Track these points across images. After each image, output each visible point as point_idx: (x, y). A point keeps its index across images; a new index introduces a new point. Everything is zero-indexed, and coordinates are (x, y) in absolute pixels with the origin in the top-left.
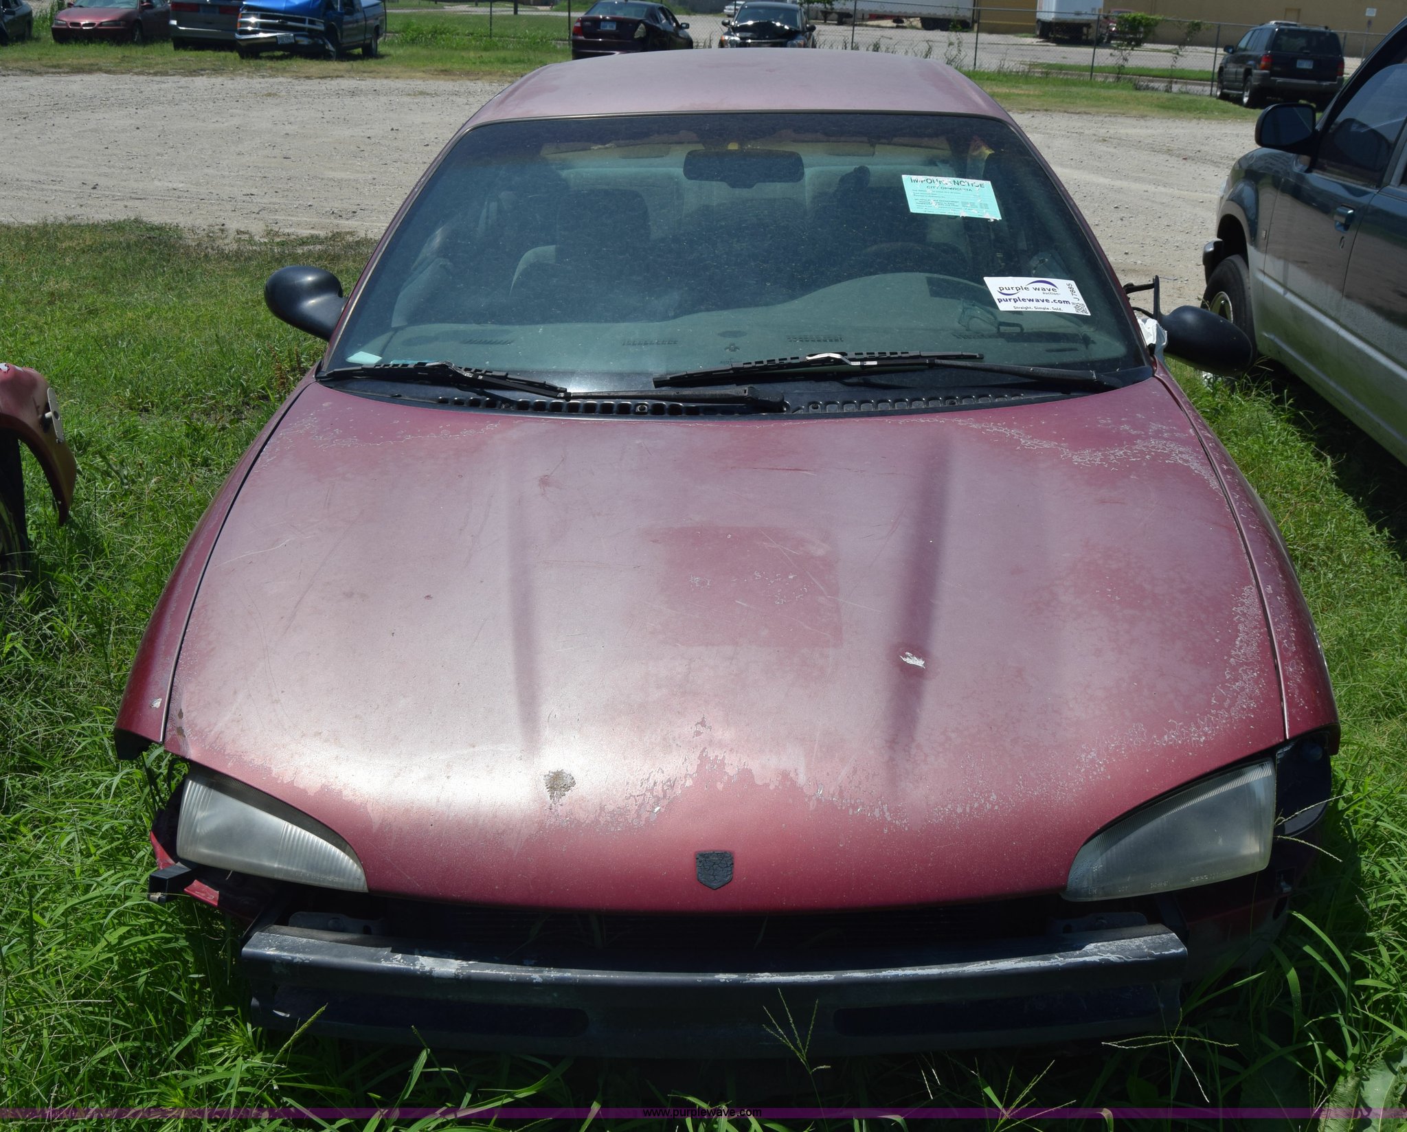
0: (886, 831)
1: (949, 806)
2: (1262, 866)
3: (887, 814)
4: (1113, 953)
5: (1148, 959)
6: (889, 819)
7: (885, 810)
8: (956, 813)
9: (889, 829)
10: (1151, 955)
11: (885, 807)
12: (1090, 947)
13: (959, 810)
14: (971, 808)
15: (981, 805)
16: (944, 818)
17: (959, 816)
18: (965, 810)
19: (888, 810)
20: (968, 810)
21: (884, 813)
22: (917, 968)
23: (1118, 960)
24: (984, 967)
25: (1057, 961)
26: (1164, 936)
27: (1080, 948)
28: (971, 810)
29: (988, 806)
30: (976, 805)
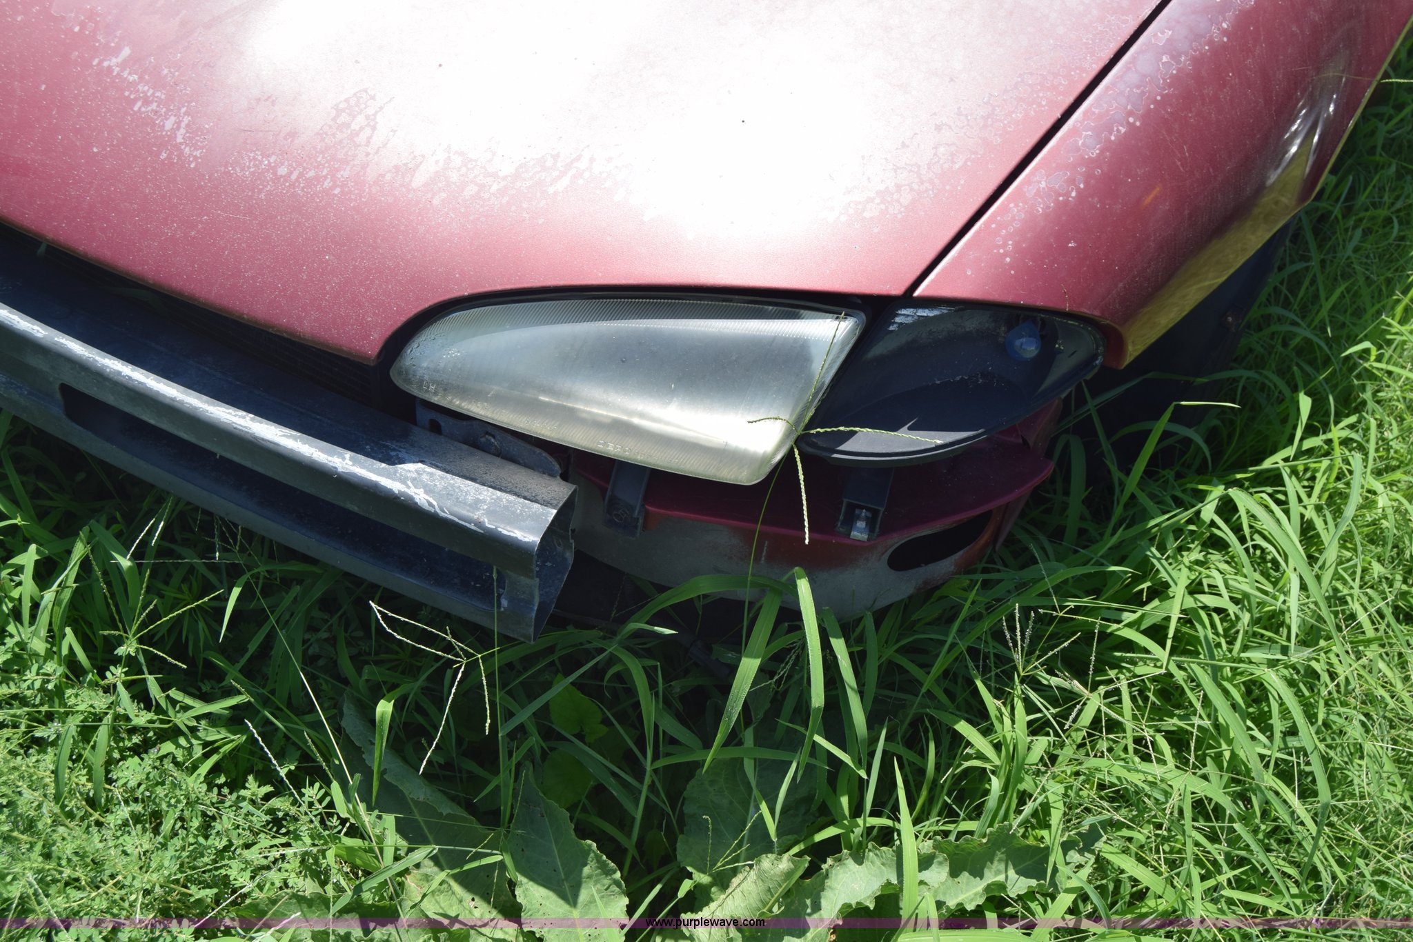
0: (164, 155)
1: (272, 159)
3: (182, 131)
4: (428, 491)
5: (472, 527)
6: (179, 139)
7: (183, 125)
8: (275, 173)
9: (169, 157)
10: (479, 524)
11: (186, 120)
12: (411, 468)
13: (282, 171)
14: (301, 175)
15: (317, 178)
16: (253, 174)
17: (277, 179)
18: (291, 173)
19: (188, 126)
20: (294, 177)
21: (178, 128)
22: (153, 376)
23: (426, 506)
24: (236, 420)
25: (343, 462)
26: (536, 506)
27: (391, 461)
28: (297, 180)
29: (327, 184)
30: (311, 174)
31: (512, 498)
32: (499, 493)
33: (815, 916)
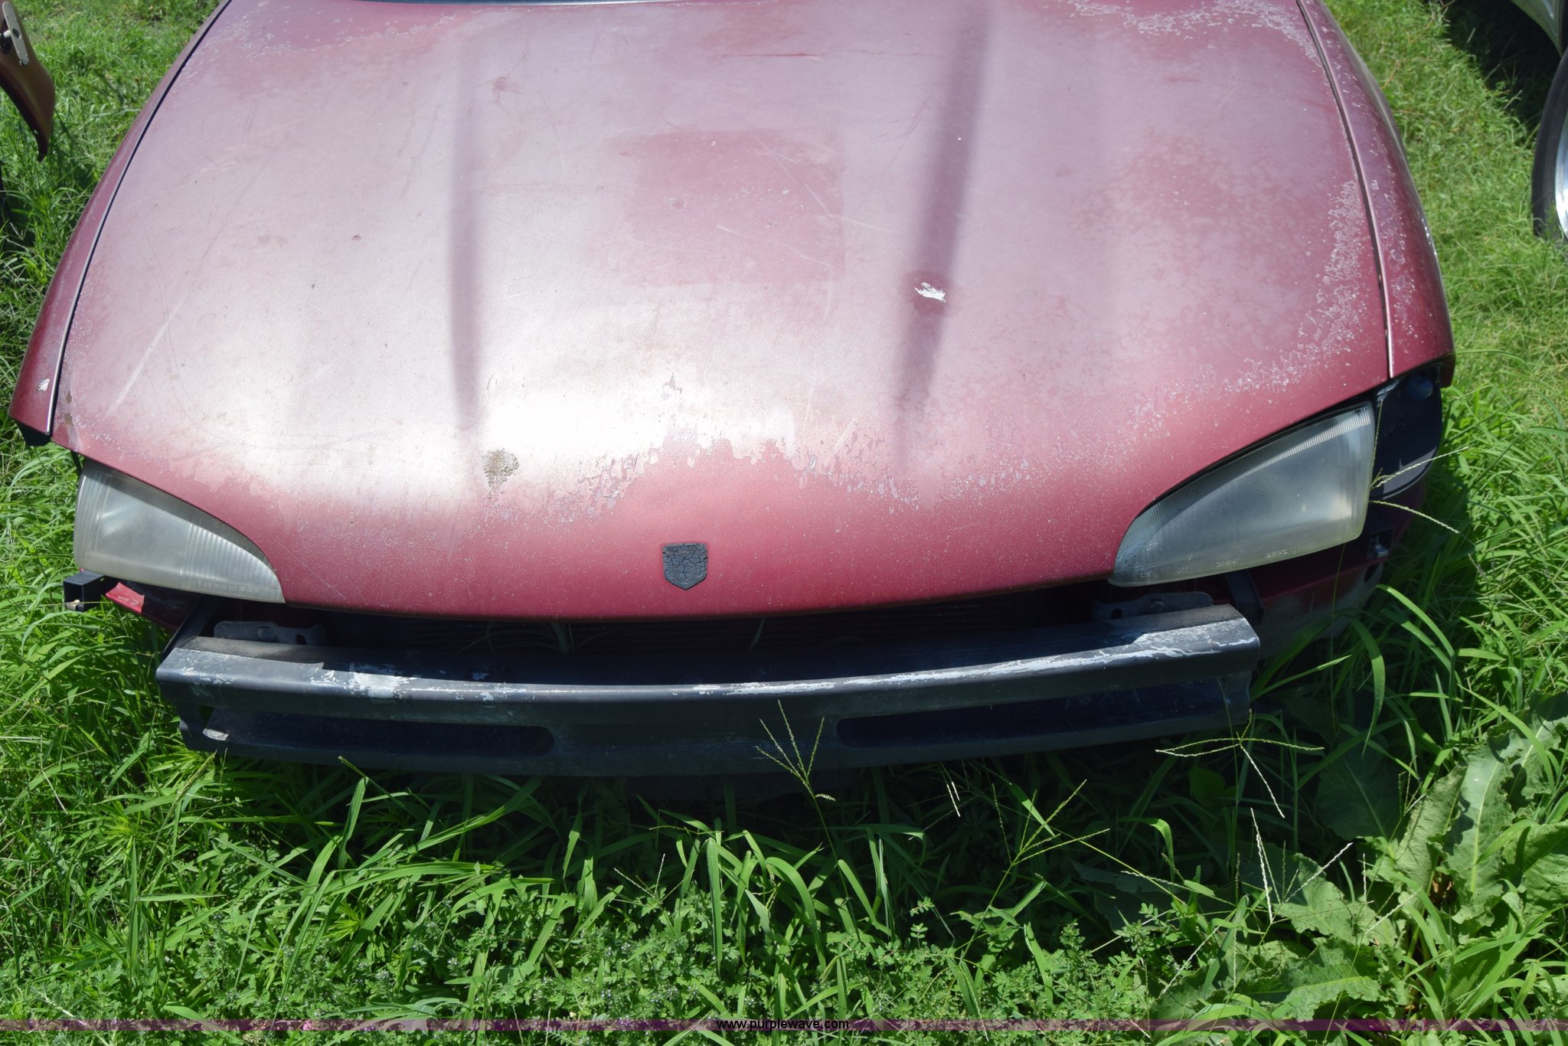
0: (892, 511)
1: (970, 478)
2: (1354, 534)
3: (894, 490)
4: (1169, 646)
5: (1212, 652)
6: (896, 496)
7: (892, 485)
8: (978, 486)
9: (896, 510)
10: (1215, 648)
11: (891, 482)
12: (1143, 639)
13: (982, 482)
14: (997, 479)
15: (1009, 476)
16: (964, 493)
17: (982, 489)
18: (989, 481)
19: (895, 485)
20: (993, 482)
21: (890, 489)
22: (933, 672)
23: (1175, 655)
24: (1013, 668)
25: (1102, 657)
26: (1232, 622)
27: (1130, 641)
28: (996, 483)
29: (1018, 476)
30: (1003, 475)
31: (1215, 624)
32: (1205, 626)
33: (1470, 810)
